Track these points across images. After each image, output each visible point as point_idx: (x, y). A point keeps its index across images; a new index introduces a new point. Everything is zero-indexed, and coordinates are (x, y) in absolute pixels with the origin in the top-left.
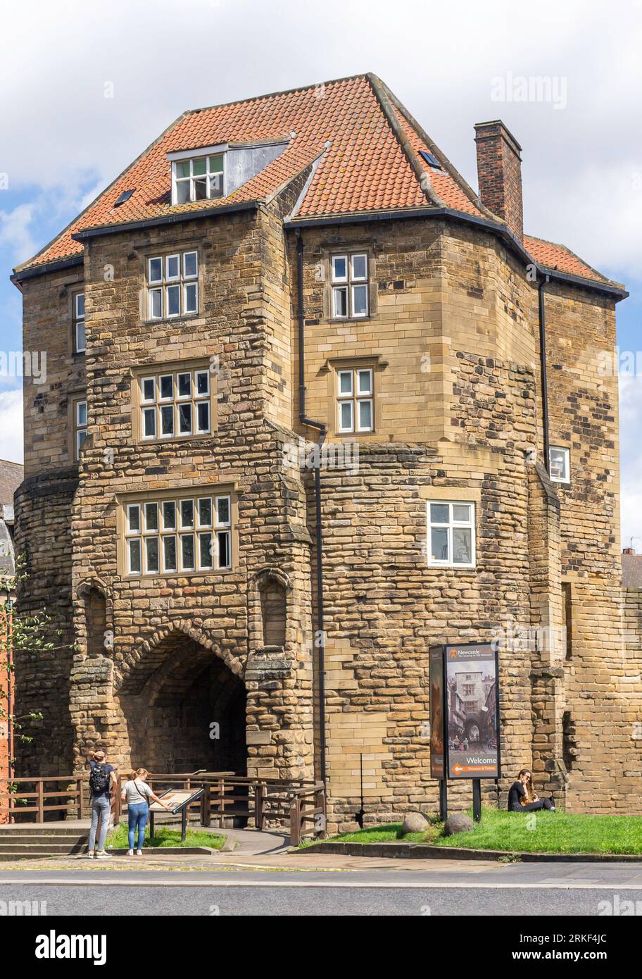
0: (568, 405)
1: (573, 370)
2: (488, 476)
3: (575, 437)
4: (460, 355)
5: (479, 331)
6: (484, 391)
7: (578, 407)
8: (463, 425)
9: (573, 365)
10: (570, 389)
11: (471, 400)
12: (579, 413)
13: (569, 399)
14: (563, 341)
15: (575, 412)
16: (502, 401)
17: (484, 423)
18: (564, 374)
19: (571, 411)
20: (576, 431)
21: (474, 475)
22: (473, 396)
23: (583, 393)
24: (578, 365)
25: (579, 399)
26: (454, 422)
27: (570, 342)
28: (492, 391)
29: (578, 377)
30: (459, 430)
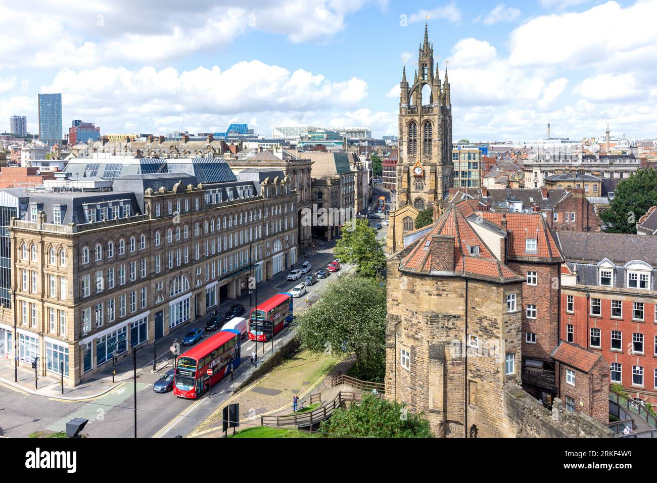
0: (478, 321)
1: (481, 310)
2: (412, 346)
3: (480, 333)
4: (407, 310)
5: (413, 303)
6: (414, 321)
7: (482, 322)
8: (407, 330)
9: (481, 308)
10: (479, 315)
11: (410, 323)
12: (482, 325)
13: (478, 319)
14: (477, 299)
15: (481, 324)
16: (419, 324)
17: (414, 330)
18: (477, 310)
19: (479, 324)
20: (480, 330)
21: (409, 345)
22: (411, 322)
23: (484, 317)
24: (483, 308)
25: (483, 320)
26: (405, 329)
27: (480, 300)
28: (417, 321)
29: (483, 312)
30: (406, 331)
